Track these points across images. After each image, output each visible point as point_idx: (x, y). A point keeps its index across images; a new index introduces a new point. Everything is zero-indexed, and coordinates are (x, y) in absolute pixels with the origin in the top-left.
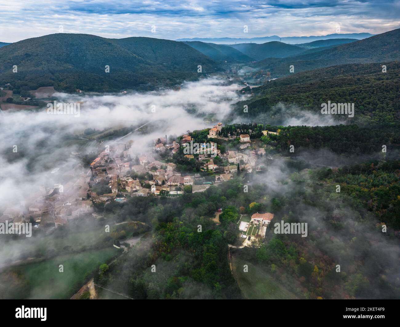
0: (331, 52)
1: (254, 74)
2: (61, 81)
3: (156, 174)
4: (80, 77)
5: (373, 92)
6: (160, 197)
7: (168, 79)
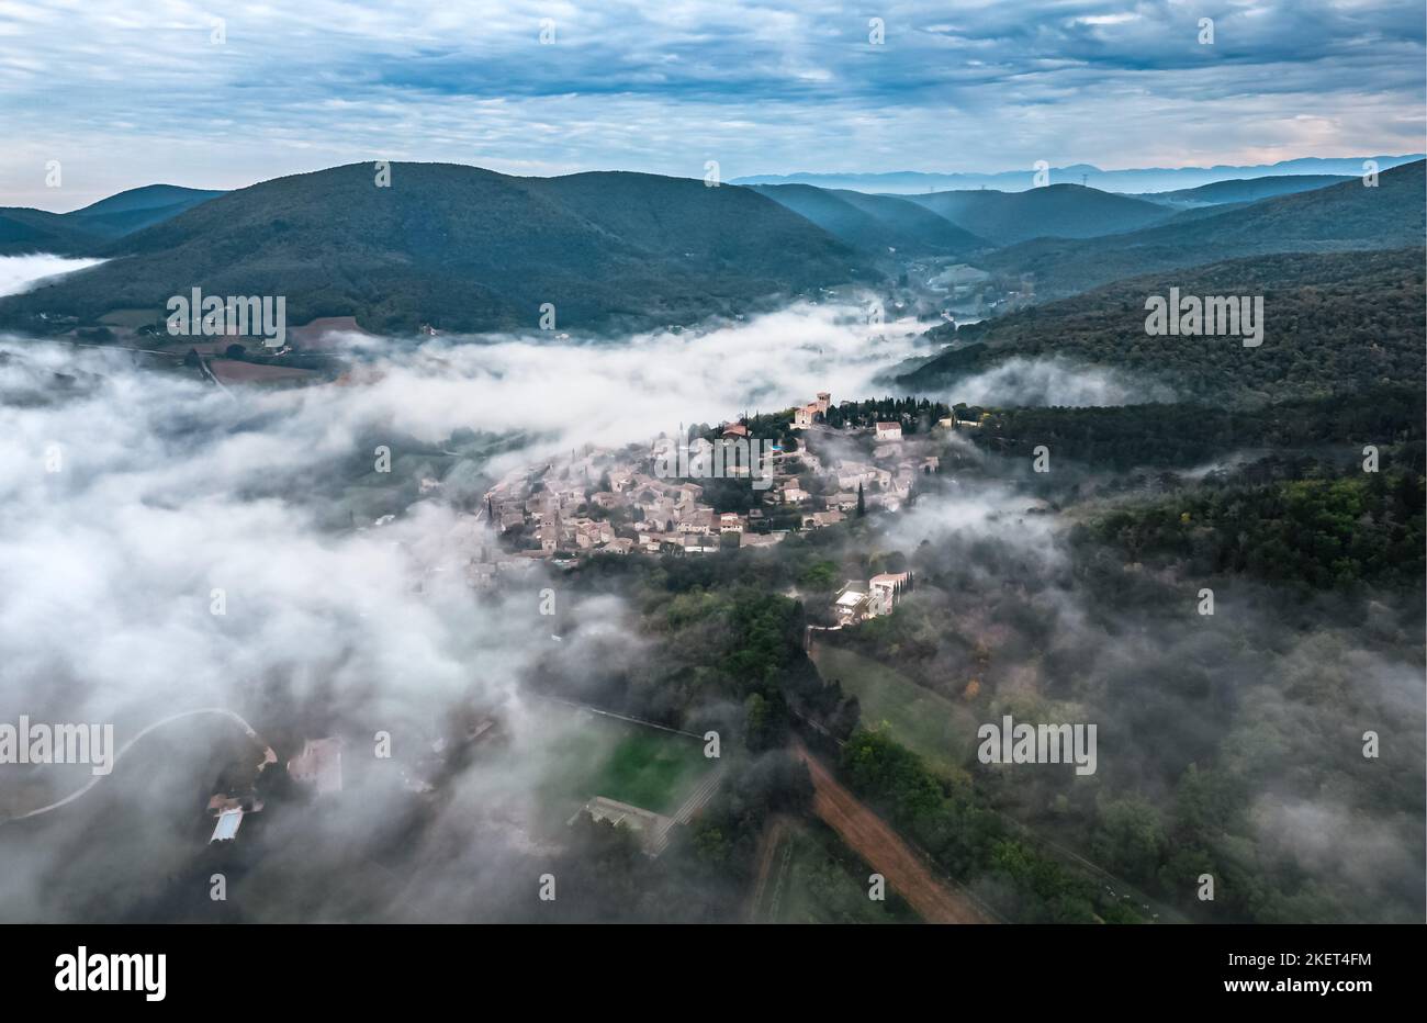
0: (1250, 220)
1: (980, 287)
2: (378, 302)
3: (651, 507)
4: (431, 292)
5: (1288, 327)
6: (659, 556)
7: (698, 299)
